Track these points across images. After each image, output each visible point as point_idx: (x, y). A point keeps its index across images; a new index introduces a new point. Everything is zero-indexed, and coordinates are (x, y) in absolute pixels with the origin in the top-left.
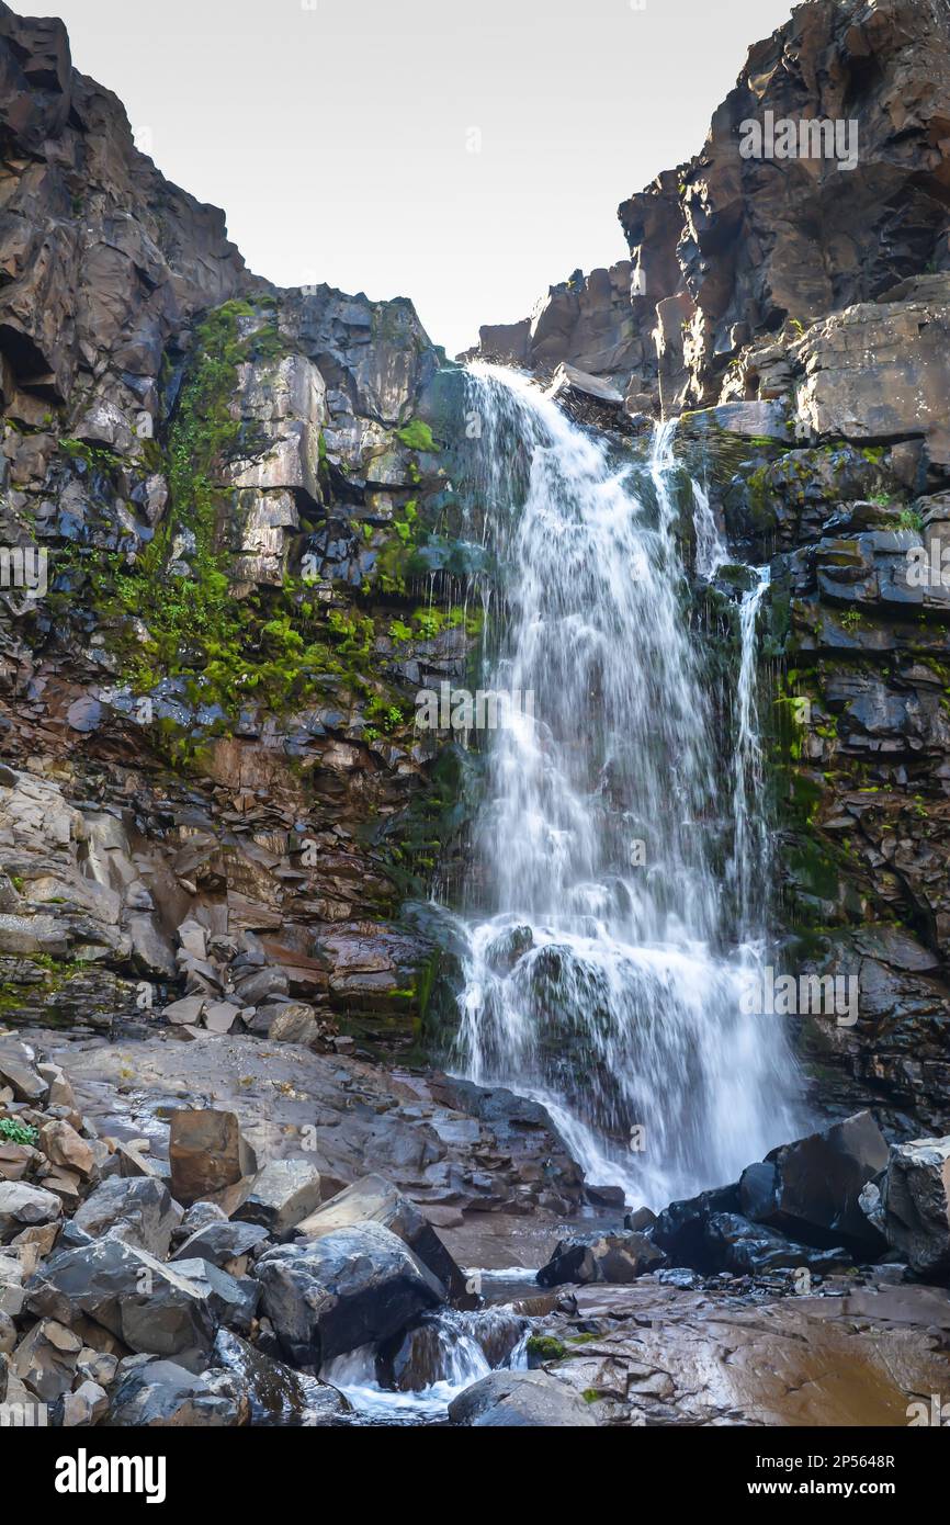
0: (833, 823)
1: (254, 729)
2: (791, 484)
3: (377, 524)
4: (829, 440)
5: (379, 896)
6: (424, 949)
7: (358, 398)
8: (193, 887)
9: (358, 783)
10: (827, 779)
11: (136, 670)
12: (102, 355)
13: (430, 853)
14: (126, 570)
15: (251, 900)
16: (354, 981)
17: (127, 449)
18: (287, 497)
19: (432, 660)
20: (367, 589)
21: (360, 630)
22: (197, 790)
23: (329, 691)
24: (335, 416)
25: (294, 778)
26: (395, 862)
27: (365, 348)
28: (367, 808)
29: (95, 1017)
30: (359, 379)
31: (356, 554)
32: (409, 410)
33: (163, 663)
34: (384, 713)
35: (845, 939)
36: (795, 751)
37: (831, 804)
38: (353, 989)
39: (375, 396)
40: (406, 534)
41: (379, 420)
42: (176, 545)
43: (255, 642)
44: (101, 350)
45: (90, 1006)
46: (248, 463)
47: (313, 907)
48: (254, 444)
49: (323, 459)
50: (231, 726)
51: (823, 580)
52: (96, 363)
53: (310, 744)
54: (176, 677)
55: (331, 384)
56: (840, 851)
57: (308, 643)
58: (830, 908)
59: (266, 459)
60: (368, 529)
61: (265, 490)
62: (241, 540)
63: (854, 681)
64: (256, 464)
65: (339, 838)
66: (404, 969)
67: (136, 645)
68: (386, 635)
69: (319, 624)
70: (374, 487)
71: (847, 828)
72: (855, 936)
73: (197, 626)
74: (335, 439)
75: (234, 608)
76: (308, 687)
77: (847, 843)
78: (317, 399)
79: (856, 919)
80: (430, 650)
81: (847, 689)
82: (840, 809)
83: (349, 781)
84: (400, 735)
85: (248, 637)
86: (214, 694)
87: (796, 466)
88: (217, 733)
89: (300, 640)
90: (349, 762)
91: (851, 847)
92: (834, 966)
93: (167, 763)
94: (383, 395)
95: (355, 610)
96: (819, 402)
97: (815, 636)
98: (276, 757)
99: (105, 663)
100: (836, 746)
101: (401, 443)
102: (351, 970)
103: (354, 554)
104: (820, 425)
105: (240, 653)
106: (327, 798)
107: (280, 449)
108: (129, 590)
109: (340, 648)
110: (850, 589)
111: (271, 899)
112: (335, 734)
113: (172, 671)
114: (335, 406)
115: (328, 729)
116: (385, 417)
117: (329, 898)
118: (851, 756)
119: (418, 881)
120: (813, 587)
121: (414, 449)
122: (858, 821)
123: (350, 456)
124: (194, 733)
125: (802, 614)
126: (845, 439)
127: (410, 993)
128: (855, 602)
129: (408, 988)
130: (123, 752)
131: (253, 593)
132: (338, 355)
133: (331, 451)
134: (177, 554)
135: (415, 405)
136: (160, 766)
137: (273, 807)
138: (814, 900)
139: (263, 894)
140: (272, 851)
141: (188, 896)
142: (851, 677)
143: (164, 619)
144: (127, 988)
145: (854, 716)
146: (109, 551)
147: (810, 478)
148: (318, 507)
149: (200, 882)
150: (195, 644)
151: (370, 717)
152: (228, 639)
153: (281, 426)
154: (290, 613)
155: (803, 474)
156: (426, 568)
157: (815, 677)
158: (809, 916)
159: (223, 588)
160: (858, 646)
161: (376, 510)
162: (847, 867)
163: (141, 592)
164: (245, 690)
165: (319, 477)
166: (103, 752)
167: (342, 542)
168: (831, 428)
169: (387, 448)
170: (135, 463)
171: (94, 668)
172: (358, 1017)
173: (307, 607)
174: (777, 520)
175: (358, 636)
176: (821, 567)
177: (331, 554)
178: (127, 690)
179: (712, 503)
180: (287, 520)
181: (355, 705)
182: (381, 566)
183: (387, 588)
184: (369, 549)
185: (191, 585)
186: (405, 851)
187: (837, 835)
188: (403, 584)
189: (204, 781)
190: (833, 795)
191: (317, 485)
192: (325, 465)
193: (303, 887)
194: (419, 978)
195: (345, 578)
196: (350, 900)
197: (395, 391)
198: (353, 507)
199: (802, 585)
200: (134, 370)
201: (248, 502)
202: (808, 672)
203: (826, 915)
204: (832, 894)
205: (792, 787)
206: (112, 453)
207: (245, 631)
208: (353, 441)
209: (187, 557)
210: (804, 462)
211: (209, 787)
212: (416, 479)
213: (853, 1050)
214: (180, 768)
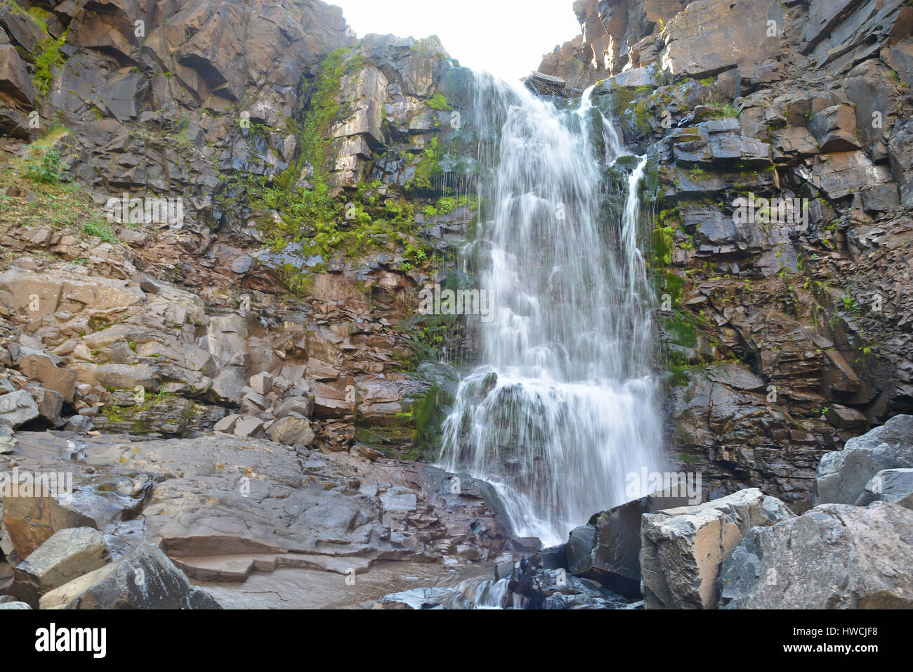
0: (692, 301)
1: (338, 267)
2: (658, 106)
3: (415, 152)
4: (680, 79)
5: (402, 358)
6: (424, 388)
7: (404, 85)
8: (283, 355)
9: (401, 296)
10: (688, 275)
11: (273, 239)
12: (262, 76)
13: (440, 333)
14: (270, 185)
15: (323, 363)
16: (375, 408)
17: (275, 123)
18: (359, 138)
19: (449, 225)
20: (407, 187)
21: (405, 210)
22: (304, 303)
23: (381, 243)
24: (392, 98)
25: (360, 294)
26: (420, 340)
27: (407, 58)
28: (407, 311)
29: (164, 427)
30: (403, 75)
31: (403, 168)
32: (433, 89)
33: (289, 235)
34: (414, 253)
35: (702, 372)
36: (667, 259)
37: (691, 289)
38: (373, 413)
39: (413, 82)
40: (430, 155)
41: (416, 96)
42: (302, 173)
43: (344, 221)
44: (261, 73)
45: (162, 420)
46: (341, 124)
47: (360, 366)
48: (345, 114)
49: (384, 120)
50: (325, 267)
51: (677, 152)
52: (258, 80)
53: (371, 273)
54: (297, 242)
55: (391, 81)
56: (697, 317)
57: (374, 219)
58: (691, 353)
59: (349, 120)
60: (410, 155)
61: (349, 137)
62: (334, 163)
63: (702, 212)
64: (344, 124)
65: (384, 326)
66: (408, 400)
67: (273, 225)
68: (421, 213)
69: (380, 208)
70: (414, 132)
71: (701, 303)
72: (708, 370)
73: (312, 214)
74: (391, 108)
75: (331, 203)
76: (369, 241)
77: (702, 312)
78: (381, 88)
79: (709, 359)
80: (448, 220)
81: (697, 218)
82: (697, 292)
83: (396, 295)
84: (425, 267)
85: (339, 218)
86: (319, 250)
87: (661, 95)
88: (317, 271)
89: (370, 218)
90: (395, 283)
91: (705, 315)
92: (694, 389)
93: (289, 289)
94: (417, 81)
95: (402, 200)
96: (673, 58)
97: (673, 186)
98: (351, 282)
99: (256, 236)
100: (693, 253)
101: (429, 107)
102: (374, 401)
103: (401, 169)
104: (674, 71)
105: (336, 228)
106: (382, 305)
107: (358, 115)
108: (271, 195)
109: (393, 221)
110: (694, 155)
111: (335, 362)
112: (386, 267)
113: (295, 239)
114: (393, 92)
115: (381, 265)
116: (419, 94)
117: (370, 359)
118: (702, 258)
119: (433, 351)
120: (672, 159)
121: (436, 109)
122: (708, 298)
123: (400, 116)
124: (304, 272)
125: (665, 174)
126: (689, 76)
127: (409, 415)
128: (698, 162)
129: (408, 411)
130: (265, 284)
131: (341, 193)
132: (393, 64)
133: (389, 115)
134: (303, 177)
135: (437, 86)
136: (286, 291)
137: (346, 310)
138: (681, 349)
139: (331, 359)
140: (340, 335)
141: (279, 361)
142: (699, 210)
143: (292, 211)
144: (202, 410)
145: (703, 234)
146: (259, 175)
147: (669, 102)
148: (381, 145)
149: (289, 352)
150: (310, 224)
151: (406, 257)
152: (328, 220)
153: (359, 103)
154: (362, 202)
155: (666, 100)
156: (442, 171)
157: (677, 213)
158: (675, 359)
159: (325, 192)
160: (702, 189)
161: (415, 145)
162: (702, 327)
163: (279, 198)
164: (334, 246)
165: (382, 129)
166: (253, 285)
167: (394, 163)
168: (680, 71)
169: (420, 111)
170: (278, 130)
171: (249, 239)
172: (378, 430)
173: (372, 199)
174: (652, 128)
175: (404, 214)
176: (675, 144)
177: (387, 170)
178: (268, 250)
179: (614, 126)
180: (359, 151)
181: (397, 250)
182: (417, 174)
183: (419, 185)
184: (411, 166)
185: (308, 193)
186: (426, 334)
187: (695, 308)
188: (428, 182)
189: (308, 298)
190: (692, 284)
191: (380, 133)
192: (386, 123)
193: (356, 354)
194: (416, 405)
195: (395, 182)
196: (383, 361)
197: (424, 79)
198: (403, 145)
199: (665, 158)
200: (281, 83)
201: (340, 145)
202: (673, 210)
203: (689, 357)
204: (692, 344)
205: (666, 281)
206: (266, 125)
207: (338, 215)
208: (401, 108)
209: (308, 178)
210: (665, 93)
211: (310, 302)
212: (437, 125)
213: (709, 443)
214: (294, 291)
